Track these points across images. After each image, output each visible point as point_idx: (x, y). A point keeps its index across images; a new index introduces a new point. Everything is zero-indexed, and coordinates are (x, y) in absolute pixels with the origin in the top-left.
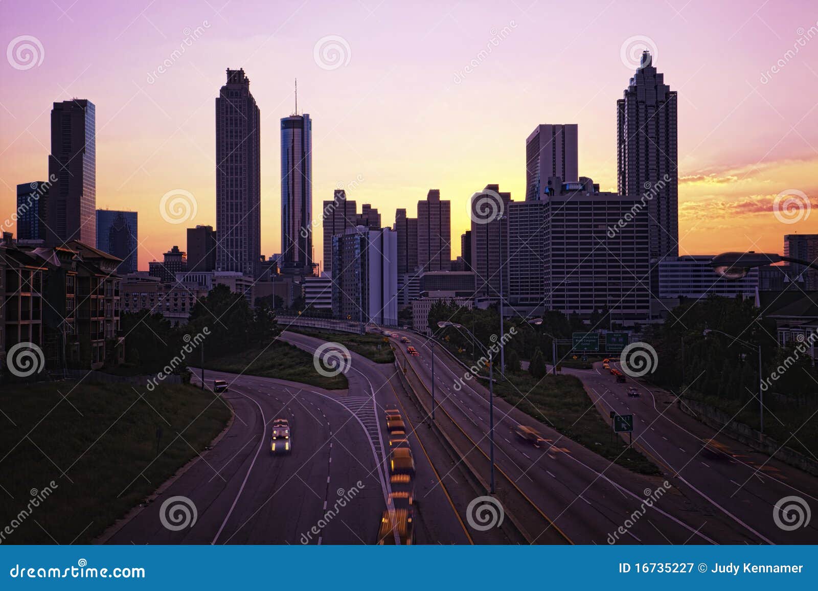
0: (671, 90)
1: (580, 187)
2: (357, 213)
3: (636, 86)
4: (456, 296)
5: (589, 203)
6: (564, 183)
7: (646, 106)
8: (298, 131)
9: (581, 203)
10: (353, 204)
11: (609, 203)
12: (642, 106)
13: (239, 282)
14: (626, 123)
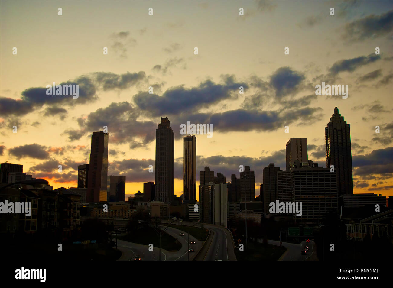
0: (347, 123)
1: (308, 165)
2: (215, 176)
3: (332, 122)
4: (254, 212)
5: (311, 171)
6: (301, 163)
7: (337, 130)
8: (191, 142)
9: (308, 171)
10: (213, 172)
11: (319, 171)
12: (335, 130)
13: (161, 206)
14: (329, 138)
